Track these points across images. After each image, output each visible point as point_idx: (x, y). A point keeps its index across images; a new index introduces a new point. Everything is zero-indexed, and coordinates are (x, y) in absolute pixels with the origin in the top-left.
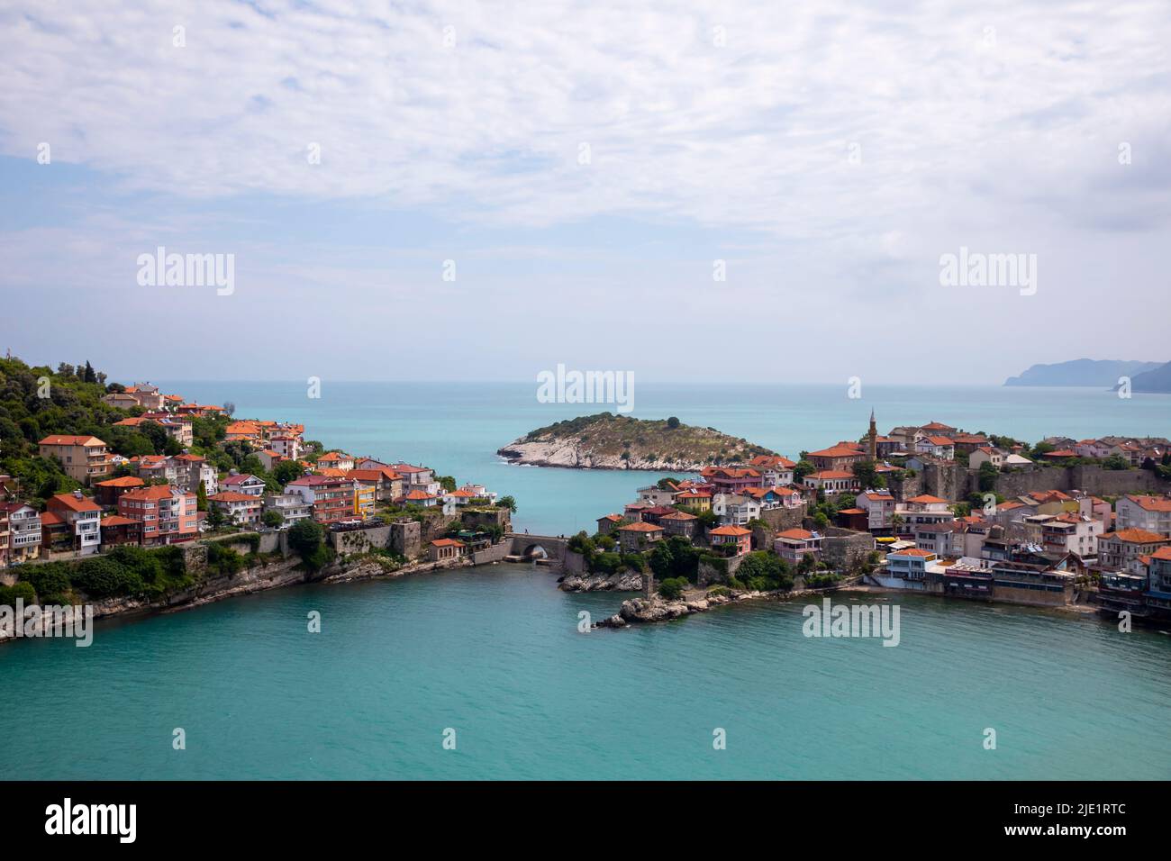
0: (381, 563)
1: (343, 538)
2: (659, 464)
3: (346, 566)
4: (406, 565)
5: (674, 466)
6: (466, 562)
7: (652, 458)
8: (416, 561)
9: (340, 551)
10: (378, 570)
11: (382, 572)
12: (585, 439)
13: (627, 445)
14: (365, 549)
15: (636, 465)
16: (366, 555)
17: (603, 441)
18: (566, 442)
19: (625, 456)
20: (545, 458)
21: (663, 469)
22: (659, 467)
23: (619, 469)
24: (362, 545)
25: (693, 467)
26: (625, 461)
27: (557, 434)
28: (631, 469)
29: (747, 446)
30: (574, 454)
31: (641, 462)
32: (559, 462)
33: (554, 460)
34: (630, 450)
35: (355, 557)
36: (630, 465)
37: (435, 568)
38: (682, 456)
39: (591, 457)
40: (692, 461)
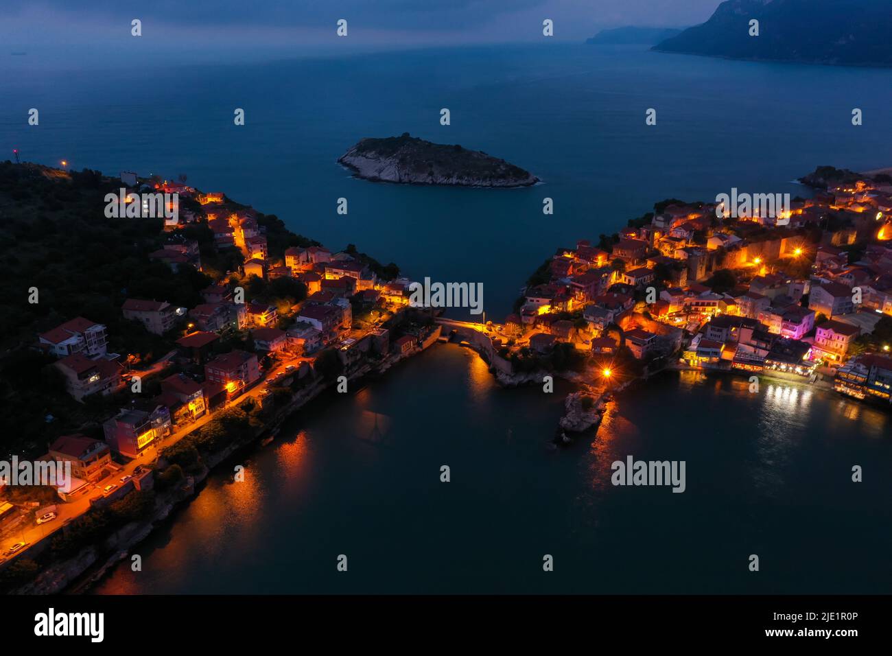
0: (371, 364)
1: (347, 355)
2: (454, 180)
3: (350, 371)
4: (384, 359)
5: (464, 182)
6: (417, 349)
7: (449, 176)
8: (388, 355)
9: (345, 363)
10: (368, 369)
11: (370, 369)
12: (402, 160)
13: (431, 166)
14: (358, 357)
15: (438, 182)
16: (359, 360)
17: (414, 162)
18: (388, 162)
19: (431, 174)
20: (376, 174)
21: (458, 184)
22: (454, 183)
23: (428, 183)
24: (357, 355)
25: (476, 183)
26: (430, 178)
27: (381, 153)
28: (436, 183)
29: (507, 166)
30: (397, 172)
31: (442, 179)
32: (388, 178)
33: (384, 176)
34: (433, 169)
35: (354, 364)
36: (434, 180)
37: (401, 359)
38: (468, 175)
39: (408, 174)
40: (475, 178)
